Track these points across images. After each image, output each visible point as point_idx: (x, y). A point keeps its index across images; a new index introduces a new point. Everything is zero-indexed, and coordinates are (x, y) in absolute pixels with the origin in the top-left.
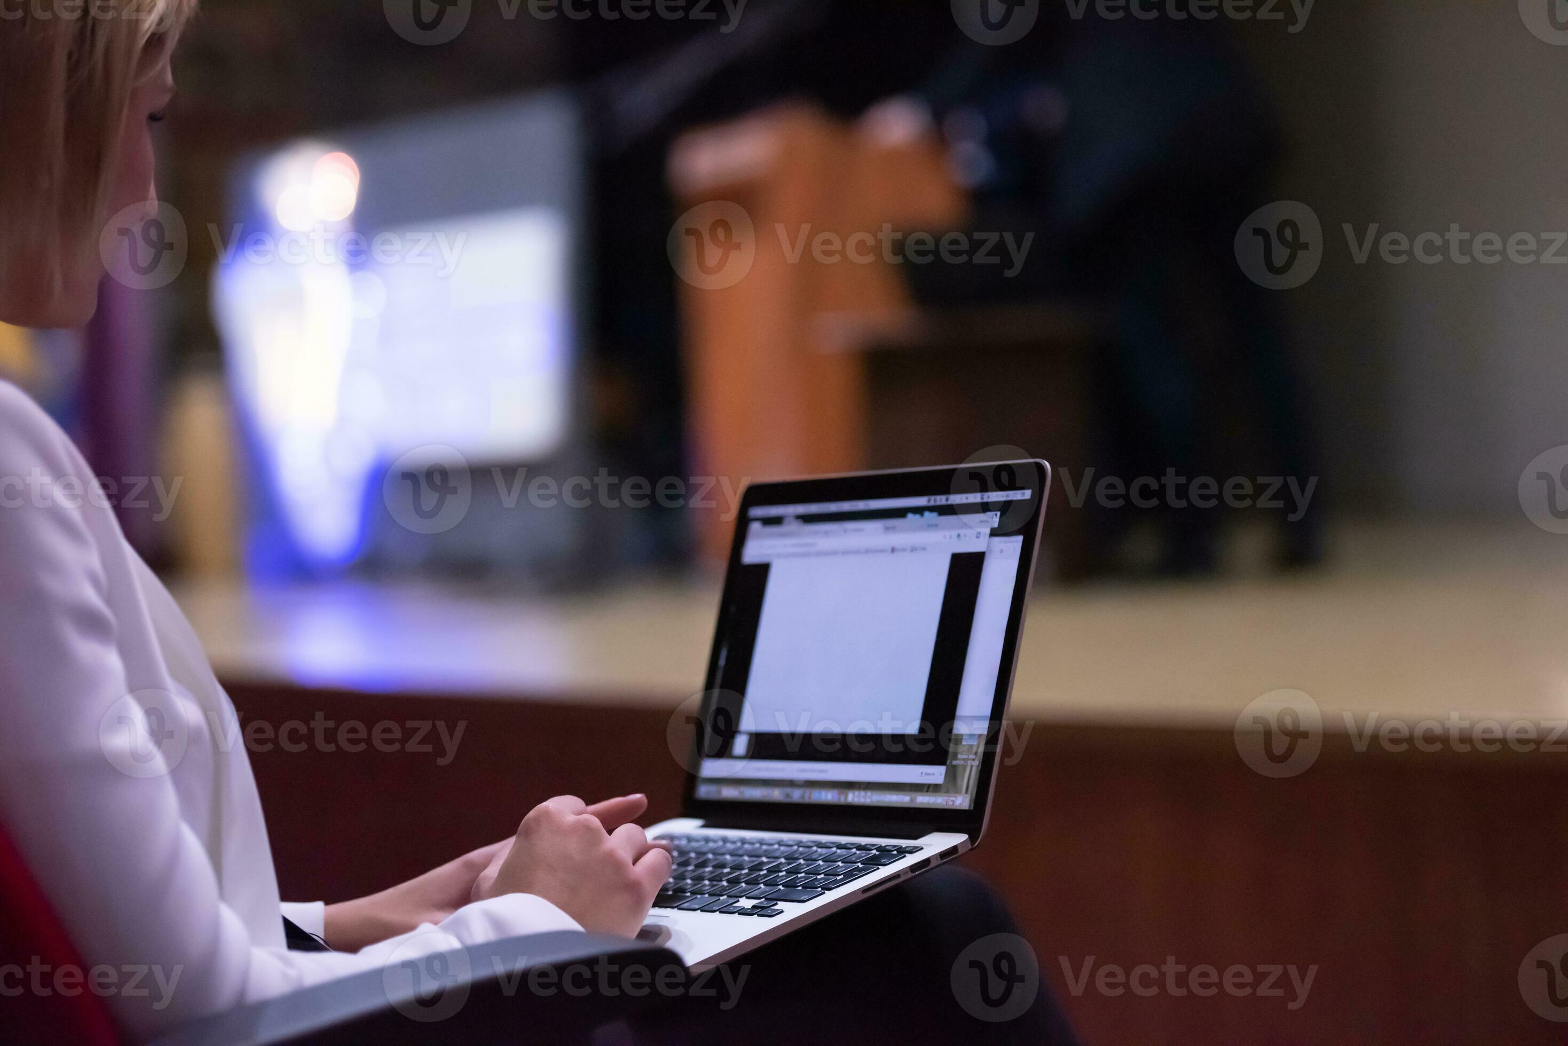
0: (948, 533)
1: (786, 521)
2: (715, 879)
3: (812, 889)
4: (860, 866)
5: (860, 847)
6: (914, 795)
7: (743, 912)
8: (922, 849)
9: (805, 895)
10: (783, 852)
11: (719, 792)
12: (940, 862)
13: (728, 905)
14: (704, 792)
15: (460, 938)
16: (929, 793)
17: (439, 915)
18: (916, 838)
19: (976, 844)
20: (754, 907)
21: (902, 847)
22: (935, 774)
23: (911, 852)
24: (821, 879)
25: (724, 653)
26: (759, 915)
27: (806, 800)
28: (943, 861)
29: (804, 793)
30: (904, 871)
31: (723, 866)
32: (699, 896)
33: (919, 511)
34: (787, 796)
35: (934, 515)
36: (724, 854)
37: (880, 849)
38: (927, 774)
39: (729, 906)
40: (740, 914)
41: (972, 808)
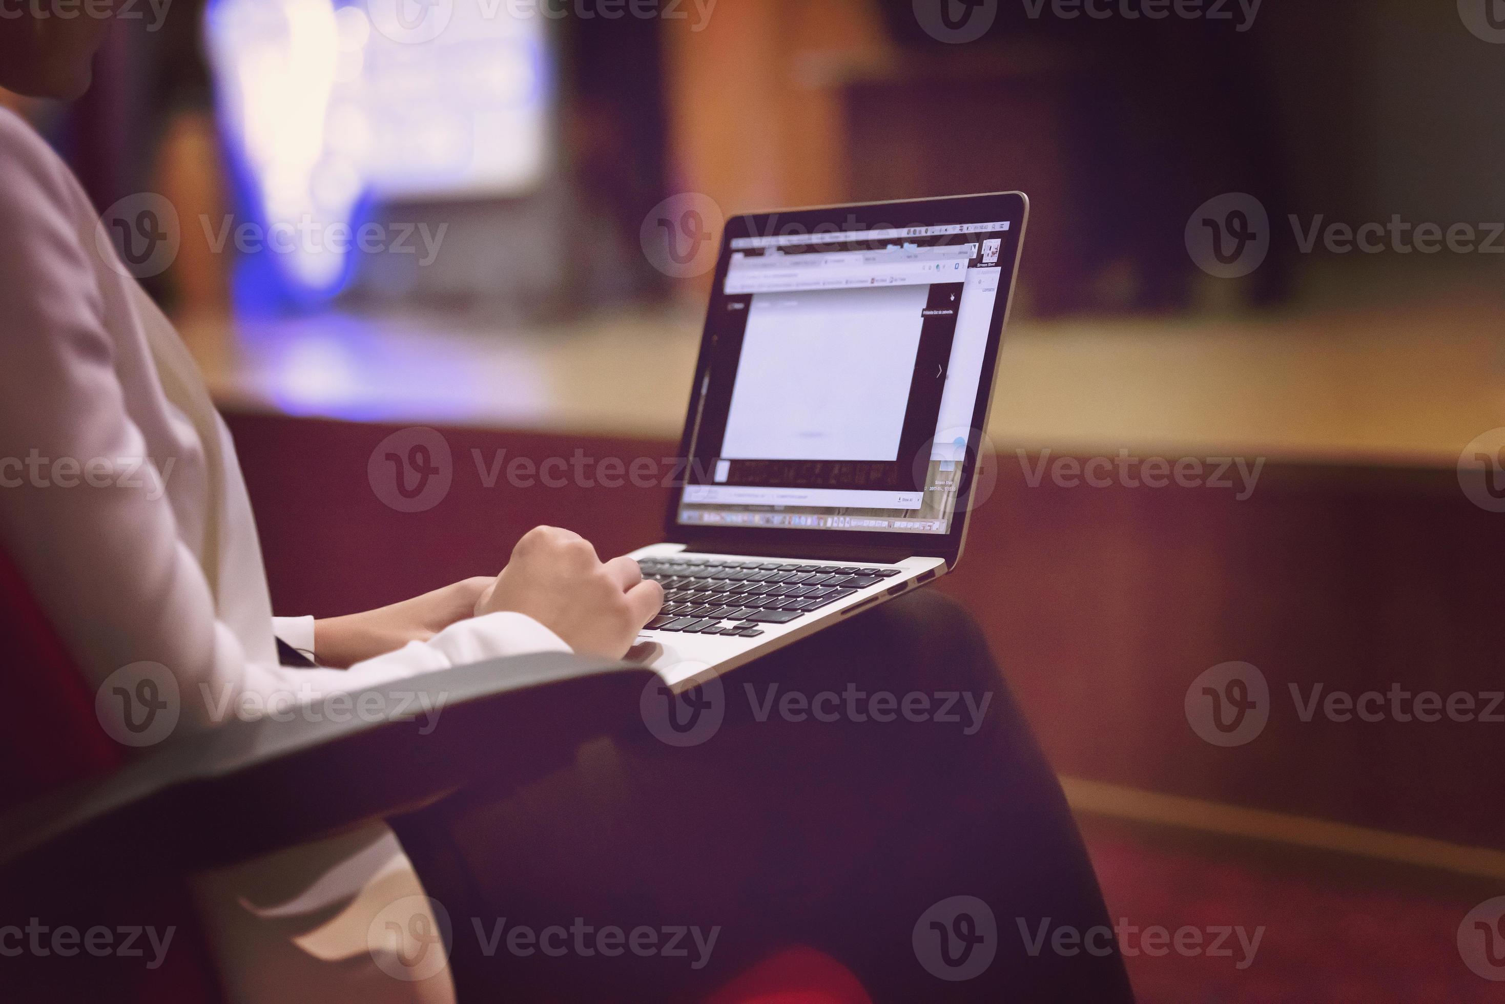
0: (927, 264)
1: (767, 252)
2: (696, 603)
3: (792, 611)
4: (839, 589)
5: (838, 571)
6: (892, 519)
7: (724, 632)
8: (900, 572)
9: (786, 616)
10: (763, 576)
11: (701, 517)
12: (917, 585)
13: (711, 625)
14: (686, 517)
15: (449, 657)
16: (906, 519)
17: (428, 634)
18: (893, 562)
19: (953, 567)
20: (735, 628)
21: (880, 570)
22: (911, 499)
23: (889, 576)
24: (801, 601)
25: (706, 382)
26: (741, 636)
27: (786, 525)
28: (920, 584)
29: (785, 518)
30: (882, 594)
31: (704, 589)
32: (681, 618)
33: (899, 242)
34: (768, 521)
35: (915, 246)
36: (706, 578)
37: (858, 572)
38: (905, 500)
39: (711, 627)
40: (721, 634)
41: (948, 533)
